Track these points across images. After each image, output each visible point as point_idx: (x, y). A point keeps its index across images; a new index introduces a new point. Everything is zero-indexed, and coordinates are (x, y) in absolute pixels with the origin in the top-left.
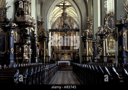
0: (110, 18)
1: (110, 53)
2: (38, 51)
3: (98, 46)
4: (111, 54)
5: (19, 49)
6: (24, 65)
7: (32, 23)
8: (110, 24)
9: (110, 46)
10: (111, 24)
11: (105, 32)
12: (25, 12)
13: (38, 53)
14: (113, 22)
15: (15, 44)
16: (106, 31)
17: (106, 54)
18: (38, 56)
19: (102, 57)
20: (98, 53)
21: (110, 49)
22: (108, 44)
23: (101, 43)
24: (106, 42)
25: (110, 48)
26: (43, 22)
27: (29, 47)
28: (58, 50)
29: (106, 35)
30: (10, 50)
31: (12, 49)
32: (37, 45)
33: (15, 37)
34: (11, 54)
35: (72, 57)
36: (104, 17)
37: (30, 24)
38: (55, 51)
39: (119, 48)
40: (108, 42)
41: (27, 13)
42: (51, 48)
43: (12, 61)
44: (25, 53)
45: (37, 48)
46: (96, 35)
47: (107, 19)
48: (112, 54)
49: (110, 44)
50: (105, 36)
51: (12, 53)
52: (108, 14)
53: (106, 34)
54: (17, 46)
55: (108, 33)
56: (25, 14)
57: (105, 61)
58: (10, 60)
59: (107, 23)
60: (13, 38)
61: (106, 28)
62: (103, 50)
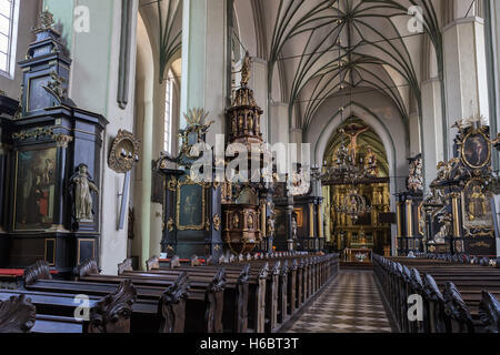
0: (470, 139)
1: (472, 230)
2: (294, 226)
3: (436, 214)
4: (478, 232)
5: (233, 219)
6: (249, 257)
8: (470, 154)
9: (472, 210)
10: (475, 154)
11: (457, 174)
13: (295, 230)
14: (479, 148)
15: (224, 208)
16: (462, 171)
17: (463, 231)
19: (450, 239)
21: (473, 219)
22: (467, 206)
23: (448, 202)
24: (461, 199)
25: (472, 217)
28: (346, 224)
29: (462, 183)
30: (211, 221)
31: (217, 218)
32: (294, 213)
33: (227, 192)
34: (214, 231)
35: (376, 239)
36: (455, 137)
38: (338, 227)
40: (468, 201)
41: (251, 134)
43: (216, 247)
44: (249, 227)
45: (292, 221)
47: (462, 141)
48: (480, 231)
49: (471, 206)
50: (458, 185)
51: (218, 229)
52: (466, 129)
53: (460, 179)
54: (228, 211)
55: (465, 178)
56: (247, 136)
57: (459, 250)
58: (211, 244)
59: (462, 151)
60: (219, 194)
61: (461, 163)
62: (452, 222)
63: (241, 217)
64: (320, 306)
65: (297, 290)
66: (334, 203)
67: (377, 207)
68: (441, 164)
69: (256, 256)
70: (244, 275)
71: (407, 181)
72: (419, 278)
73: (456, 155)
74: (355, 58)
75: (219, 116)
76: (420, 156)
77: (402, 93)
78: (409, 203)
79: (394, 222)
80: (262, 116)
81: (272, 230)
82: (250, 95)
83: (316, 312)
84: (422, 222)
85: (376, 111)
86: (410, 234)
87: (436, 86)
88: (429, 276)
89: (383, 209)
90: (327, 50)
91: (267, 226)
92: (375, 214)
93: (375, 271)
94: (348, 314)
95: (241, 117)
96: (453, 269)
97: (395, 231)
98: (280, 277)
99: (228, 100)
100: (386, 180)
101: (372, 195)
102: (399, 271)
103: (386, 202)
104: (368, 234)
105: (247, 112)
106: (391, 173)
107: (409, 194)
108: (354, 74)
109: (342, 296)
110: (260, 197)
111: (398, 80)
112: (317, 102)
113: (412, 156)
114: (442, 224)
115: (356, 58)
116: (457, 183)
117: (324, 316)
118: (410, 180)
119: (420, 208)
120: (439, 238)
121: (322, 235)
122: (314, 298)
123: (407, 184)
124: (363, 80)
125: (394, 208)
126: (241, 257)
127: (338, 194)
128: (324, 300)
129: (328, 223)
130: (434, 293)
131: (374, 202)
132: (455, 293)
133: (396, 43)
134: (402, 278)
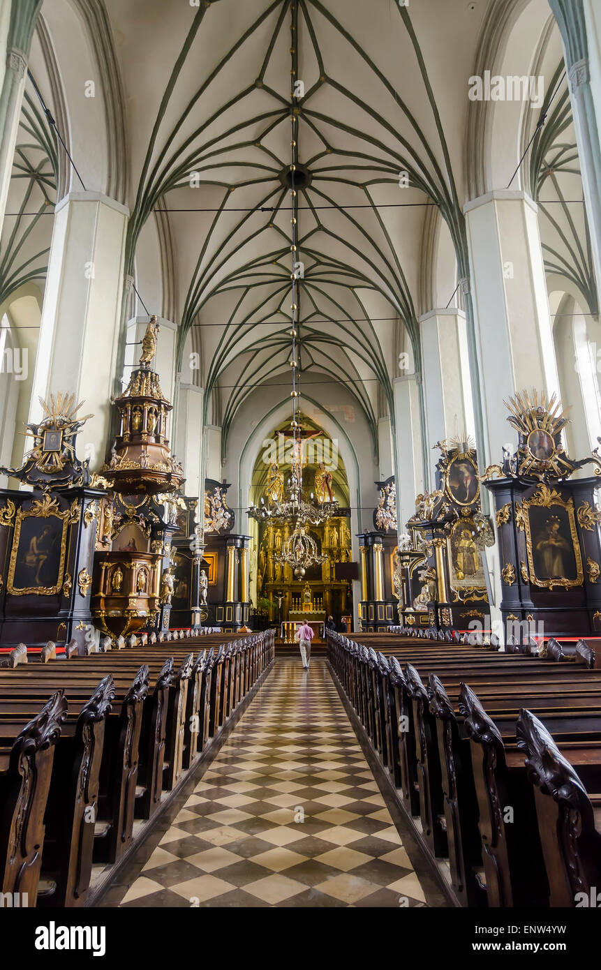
0: (456, 466)
1: (462, 593)
2: (204, 585)
3: (415, 567)
4: (469, 596)
5: (112, 577)
6: (134, 640)
7: (169, 477)
8: (457, 486)
9: (461, 564)
10: (462, 486)
11: (441, 513)
12: (144, 437)
13: (205, 591)
14: (467, 478)
15: (98, 558)
16: (447, 510)
17: (451, 595)
18: (204, 603)
19: (435, 605)
20: (417, 592)
21: (463, 578)
22: (455, 558)
23: (430, 552)
24: (446, 549)
25: (461, 574)
26: (229, 485)
27: (154, 568)
28: (282, 579)
29: (447, 525)
30: (75, 581)
31: (85, 576)
32: (203, 562)
33: (105, 531)
34: (78, 597)
35: (328, 604)
36: (437, 462)
37: (160, 481)
38: (270, 583)
39: (506, 573)
40: (455, 551)
41: (153, 440)
42: (258, 574)
43: (80, 627)
44: (138, 591)
45: (201, 575)
46: (409, 526)
47: (446, 468)
48: (472, 595)
49: (461, 559)
50: (443, 528)
51: (85, 593)
52: (450, 452)
53: (446, 519)
54: (106, 564)
55: (450, 518)
56: (146, 444)
57: (447, 623)
58: (71, 621)
59: (446, 481)
60: (93, 533)
61: (446, 499)
62: (436, 581)
63: (128, 573)
64: (253, 719)
65: (222, 694)
66: (266, 543)
67: (330, 551)
68: (421, 498)
69: (145, 638)
70: (166, 675)
71: (375, 517)
72: (399, 670)
73: (439, 486)
74: (305, 333)
75: (102, 407)
76: (392, 479)
77: (370, 389)
78: (378, 548)
79: (357, 576)
80: (171, 413)
81: (170, 593)
82: (154, 380)
83: (248, 730)
84: (396, 580)
85: (332, 410)
86: (380, 597)
87: (412, 386)
88: (412, 668)
89: (339, 556)
90: (259, 323)
91: (162, 586)
92: (327, 564)
93: (331, 658)
94: (298, 730)
95: (138, 413)
96: (438, 653)
97: (359, 591)
98: (205, 674)
99: (117, 385)
100: (345, 512)
101: (323, 532)
102: (372, 660)
103: (343, 544)
104: (317, 595)
105: (147, 407)
106: (353, 504)
107: (379, 535)
108: (303, 352)
109: (285, 701)
110: (153, 537)
111: (365, 372)
112: (245, 389)
113: (382, 479)
114: (424, 583)
115: (307, 333)
116: (441, 525)
117: (261, 736)
118: (380, 514)
119: (394, 558)
120: (420, 605)
121: (246, 600)
122: (242, 709)
123: (375, 520)
124: (314, 364)
125: (356, 554)
126: (121, 642)
127: (271, 530)
128: (258, 710)
129: (254, 577)
130: (417, 689)
131: (326, 544)
132: (439, 688)
133: (364, 325)
134: (376, 669)
